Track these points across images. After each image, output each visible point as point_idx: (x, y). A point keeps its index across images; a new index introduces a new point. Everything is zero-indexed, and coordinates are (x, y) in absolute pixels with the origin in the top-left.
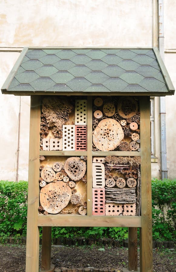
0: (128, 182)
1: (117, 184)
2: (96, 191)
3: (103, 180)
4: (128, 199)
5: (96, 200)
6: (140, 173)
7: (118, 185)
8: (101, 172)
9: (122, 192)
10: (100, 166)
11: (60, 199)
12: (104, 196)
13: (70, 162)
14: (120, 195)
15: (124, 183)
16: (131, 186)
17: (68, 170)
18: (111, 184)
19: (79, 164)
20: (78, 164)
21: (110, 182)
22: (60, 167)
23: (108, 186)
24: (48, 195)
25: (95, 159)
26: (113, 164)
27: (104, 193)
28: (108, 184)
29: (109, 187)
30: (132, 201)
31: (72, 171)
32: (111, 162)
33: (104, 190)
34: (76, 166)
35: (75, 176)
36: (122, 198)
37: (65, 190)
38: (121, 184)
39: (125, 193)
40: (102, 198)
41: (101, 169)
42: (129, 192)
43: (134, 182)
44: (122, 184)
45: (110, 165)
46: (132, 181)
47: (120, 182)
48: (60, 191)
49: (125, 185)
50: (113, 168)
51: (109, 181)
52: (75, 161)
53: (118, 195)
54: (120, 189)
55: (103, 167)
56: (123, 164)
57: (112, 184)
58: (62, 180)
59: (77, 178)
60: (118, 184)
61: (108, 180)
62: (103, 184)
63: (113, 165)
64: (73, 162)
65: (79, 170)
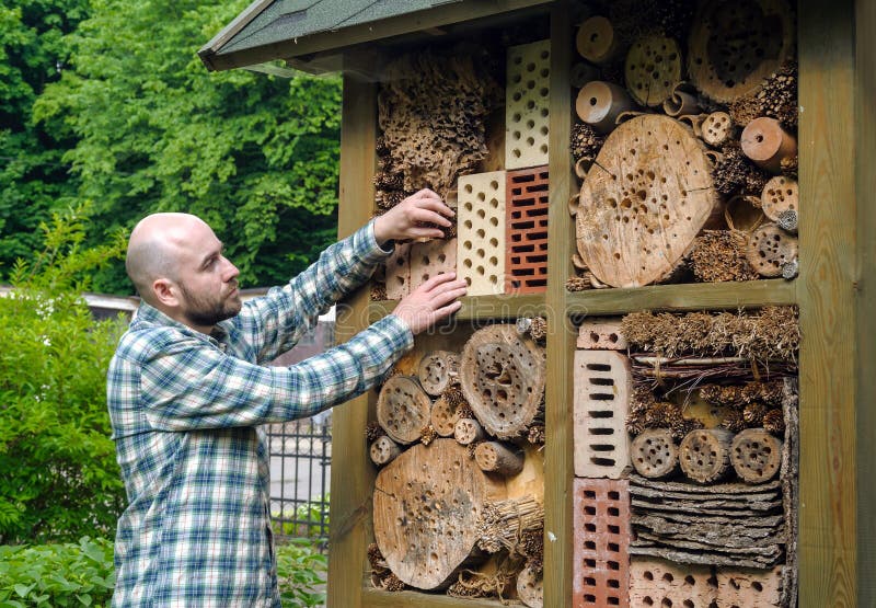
0: (738, 450)
1: (683, 458)
2: (590, 494)
3: (619, 439)
4: (731, 544)
5: (591, 536)
6: (796, 404)
7: (688, 467)
8: (610, 397)
9: (707, 504)
10: (607, 368)
11: (444, 523)
12: (625, 520)
13: (483, 350)
14: (693, 518)
15: (714, 454)
16: (749, 475)
17: (475, 385)
18: (654, 459)
19: (517, 356)
20: (512, 356)
21: (650, 447)
22: (443, 375)
23: (643, 467)
24: (404, 502)
25: (585, 331)
26: (664, 352)
27: (623, 504)
28: (641, 460)
29: (647, 473)
30: (752, 554)
31: (488, 392)
32: (651, 341)
33: (624, 489)
34: (505, 365)
35: (502, 415)
36: (704, 535)
37: (463, 481)
38: (700, 463)
39: (721, 512)
40: (614, 529)
41: (609, 382)
42: (741, 505)
43: (768, 450)
44: (705, 460)
45: (650, 360)
46: (756, 445)
47: (697, 449)
48: (446, 487)
49: (719, 466)
50: (664, 373)
51: (649, 442)
52: (502, 343)
53: (687, 519)
54: (694, 489)
55: (619, 372)
56: (708, 352)
57: (660, 462)
58: (452, 436)
59: (507, 425)
60: (689, 458)
61: (641, 440)
62: (621, 456)
63: (665, 360)
64: (491, 348)
65: (518, 387)
